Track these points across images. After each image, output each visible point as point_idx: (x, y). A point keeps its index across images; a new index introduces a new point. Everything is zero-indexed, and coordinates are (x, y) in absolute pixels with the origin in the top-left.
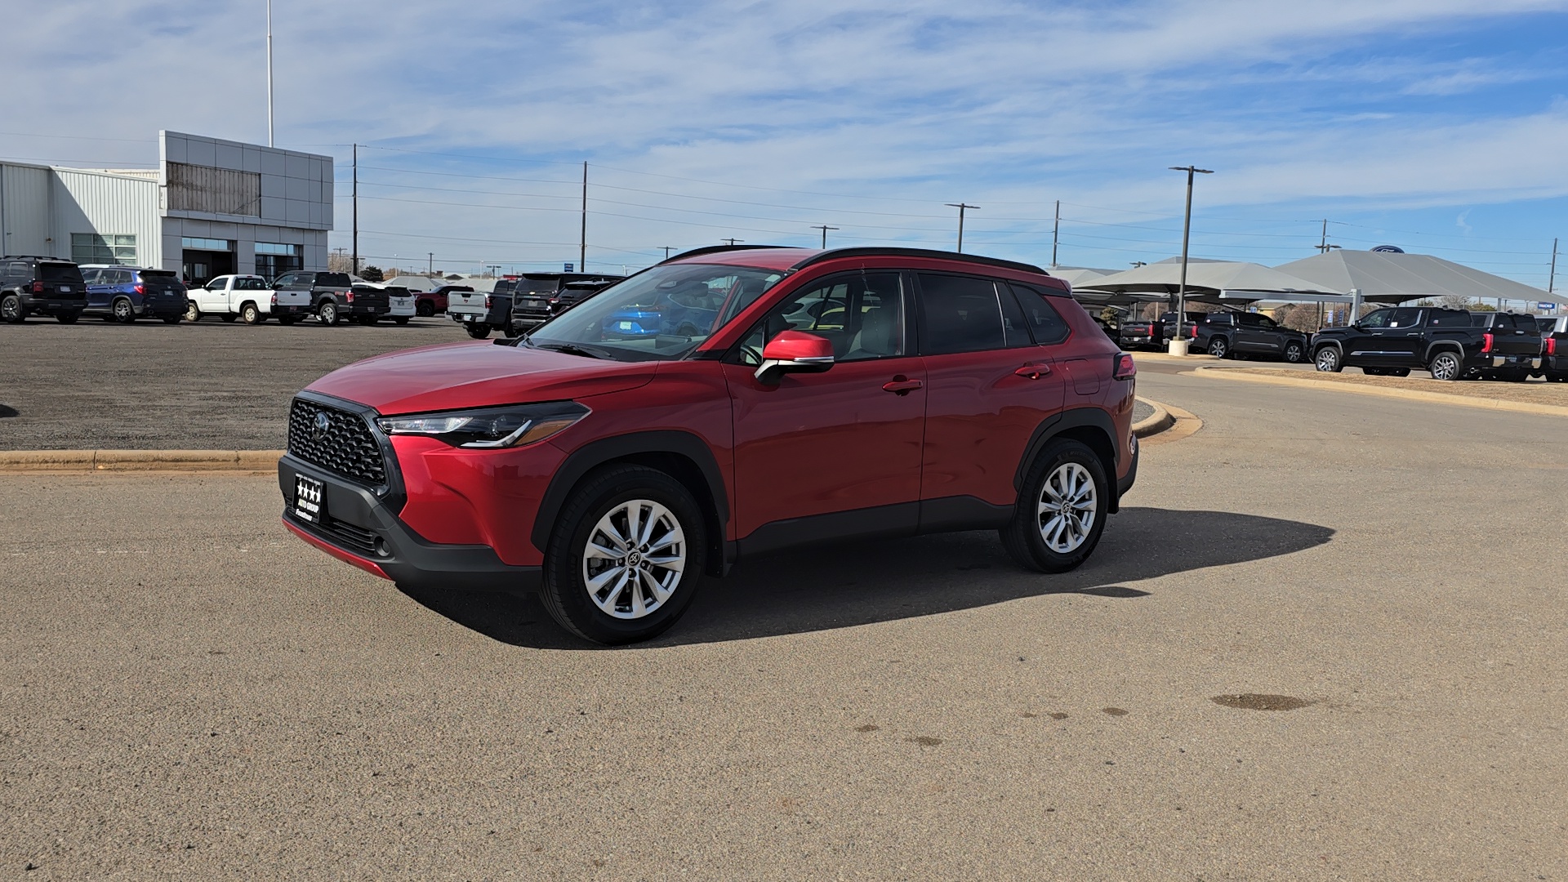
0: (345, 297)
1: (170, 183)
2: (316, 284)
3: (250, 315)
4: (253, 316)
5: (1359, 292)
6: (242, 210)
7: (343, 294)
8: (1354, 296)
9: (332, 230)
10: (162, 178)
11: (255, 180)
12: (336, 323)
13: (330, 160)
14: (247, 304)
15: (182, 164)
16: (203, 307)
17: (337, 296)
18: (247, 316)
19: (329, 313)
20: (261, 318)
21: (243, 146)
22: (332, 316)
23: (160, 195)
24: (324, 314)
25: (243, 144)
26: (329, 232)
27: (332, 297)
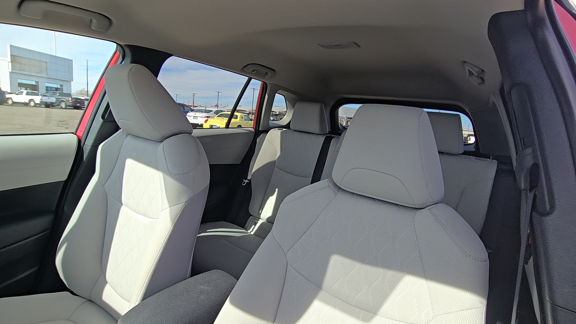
0: (69, 100)
1: (12, 62)
2: (59, 96)
3: (32, 104)
4: (34, 104)
5: (346, 116)
6: (40, 72)
7: (68, 99)
8: (345, 117)
9: (73, 81)
10: (9, 59)
11: (45, 64)
12: (65, 108)
13: (72, 61)
14: (31, 100)
15: (17, 56)
16: (15, 100)
17: (66, 100)
18: (31, 104)
19: (63, 105)
20: (36, 105)
21: (40, 53)
22: (64, 106)
23: (9, 65)
24: (62, 105)
25: (40, 52)
26: (72, 82)
27: (64, 100)
